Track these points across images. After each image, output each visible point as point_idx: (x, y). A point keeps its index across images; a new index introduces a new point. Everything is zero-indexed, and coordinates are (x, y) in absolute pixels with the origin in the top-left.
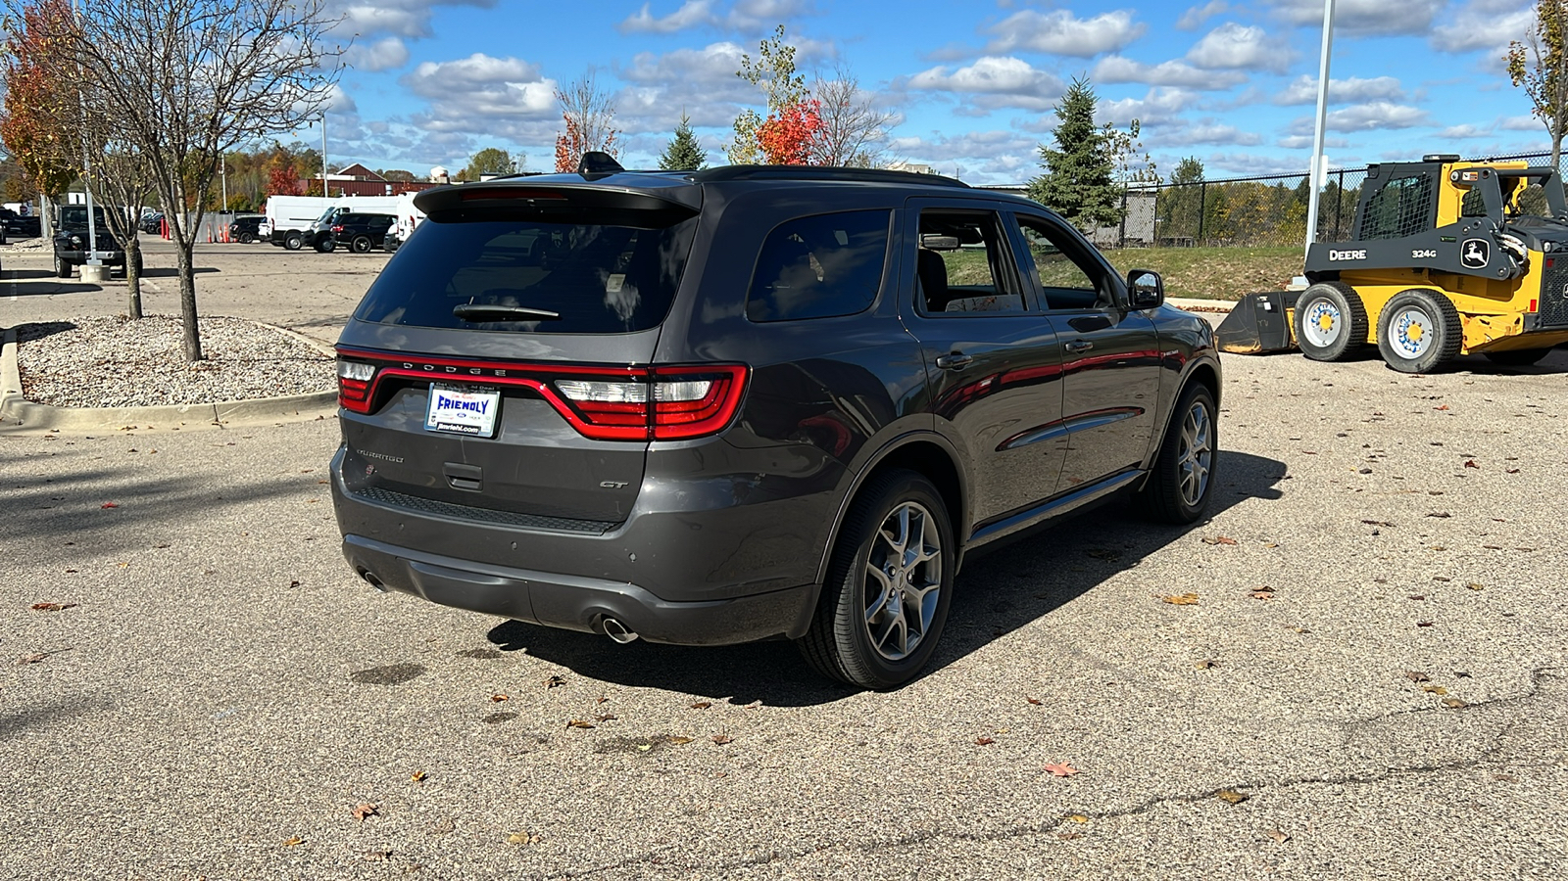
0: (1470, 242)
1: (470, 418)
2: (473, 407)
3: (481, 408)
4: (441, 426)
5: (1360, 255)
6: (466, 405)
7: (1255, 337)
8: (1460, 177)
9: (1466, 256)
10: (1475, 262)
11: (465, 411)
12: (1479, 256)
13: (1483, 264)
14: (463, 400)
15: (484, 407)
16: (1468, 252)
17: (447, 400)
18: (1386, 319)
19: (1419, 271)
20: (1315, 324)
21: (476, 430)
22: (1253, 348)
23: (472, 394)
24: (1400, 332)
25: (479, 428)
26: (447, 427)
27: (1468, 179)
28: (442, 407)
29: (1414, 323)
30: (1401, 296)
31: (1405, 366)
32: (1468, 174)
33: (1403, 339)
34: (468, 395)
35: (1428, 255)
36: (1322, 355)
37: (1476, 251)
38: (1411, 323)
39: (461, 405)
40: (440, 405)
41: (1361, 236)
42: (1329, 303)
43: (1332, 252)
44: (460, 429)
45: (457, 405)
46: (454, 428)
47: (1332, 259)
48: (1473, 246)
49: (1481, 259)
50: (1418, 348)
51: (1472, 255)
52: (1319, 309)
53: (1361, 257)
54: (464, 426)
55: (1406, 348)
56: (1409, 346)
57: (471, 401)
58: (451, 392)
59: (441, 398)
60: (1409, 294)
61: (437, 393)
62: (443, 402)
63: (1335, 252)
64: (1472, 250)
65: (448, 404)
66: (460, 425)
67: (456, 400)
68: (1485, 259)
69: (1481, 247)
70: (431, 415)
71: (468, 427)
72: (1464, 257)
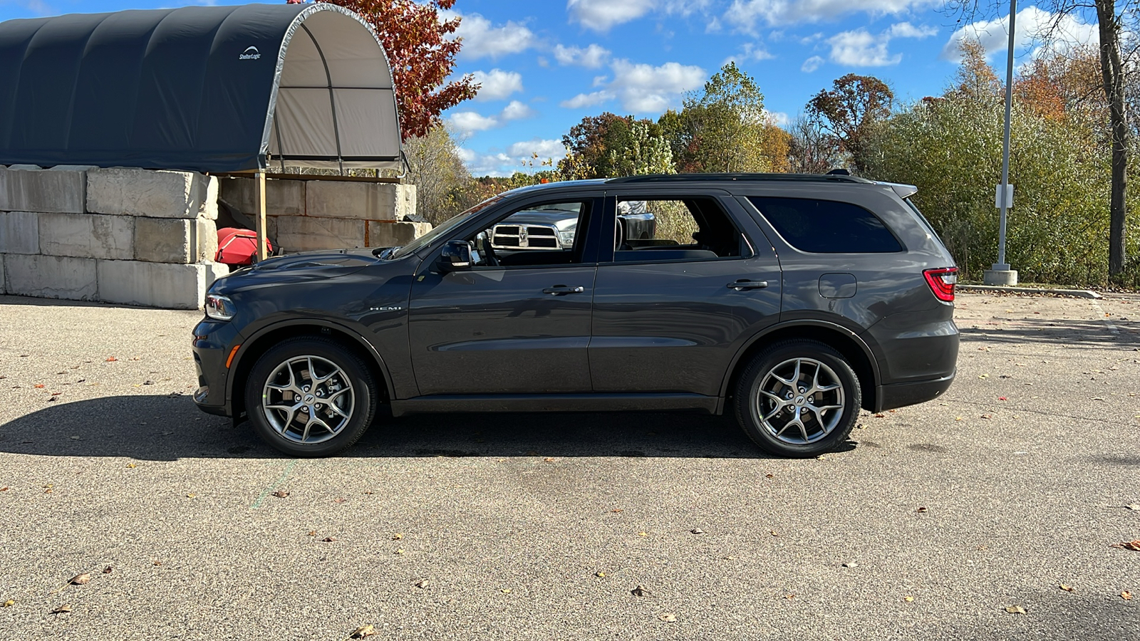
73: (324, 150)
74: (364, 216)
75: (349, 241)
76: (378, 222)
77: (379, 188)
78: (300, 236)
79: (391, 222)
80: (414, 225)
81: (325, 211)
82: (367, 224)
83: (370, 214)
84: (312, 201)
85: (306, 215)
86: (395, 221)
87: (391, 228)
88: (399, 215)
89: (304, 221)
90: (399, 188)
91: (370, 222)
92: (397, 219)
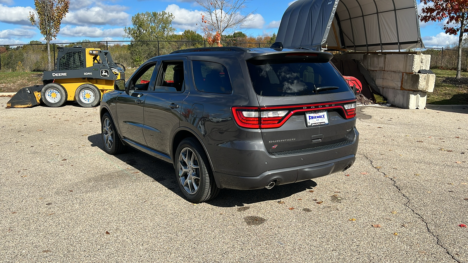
0: (103, 70)
1: (320, 120)
2: (320, 117)
3: (323, 117)
4: (313, 125)
5: (65, 74)
6: (318, 117)
7: (29, 102)
8: (93, 52)
9: (102, 74)
10: (105, 76)
11: (318, 119)
12: (106, 74)
13: (108, 76)
14: (316, 116)
15: (324, 116)
16: (103, 73)
17: (312, 117)
18: (78, 93)
19: (84, 78)
20: (49, 96)
21: (324, 123)
22: (28, 105)
23: (318, 114)
24: (83, 96)
25: (325, 122)
26: (315, 124)
27: (95, 53)
28: (311, 119)
29: (87, 93)
30: (83, 86)
31: (87, 106)
32: (95, 51)
33: (84, 98)
34: (317, 114)
35: (89, 74)
36: (55, 105)
37: (105, 73)
38: (86, 93)
39: (316, 117)
40: (310, 119)
41: (59, 69)
42: (54, 89)
43: (53, 74)
44: (319, 124)
45: (315, 117)
46: (317, 124)
47: (53, 76)
48: (104, 71)
49: (107, 75)
50: (89, 100)
51: (104, 74)
52: (50, 91)
53: (65, 75)
54: (320, 123)
55: (85, 100)
56: (86, 100)
57: (319, 115)
58: (312, 114)
59: (310, 117)
60: (85, 85)
61: (308, 115)
62: (311, 117)
63: (55, 74)
64: (104, 72)
65: (312, 118)
66: (319, 123)
67: (315, 116)
68: (108, 75)
69: (106, 72)
70: (308, 122)
71: (322, 123)
72: (101, 75)
73: (394, 40)
74: (402, 70)
75: (396, 82)
76: (406, 73)
77: (408, 57)
78: (382, 79)
79: (411, 73)
80: (420, 75)
81: (390, 69)
82: (403, 75)
83: (404, 70)
84: (387, 64)
85: (385, 71)
86: (413, 73)
87: (411, 76)
88: (415, 70)
89: (384, 73)
90: (416, 56)
91: (404, 73)
92: (414, 72)
